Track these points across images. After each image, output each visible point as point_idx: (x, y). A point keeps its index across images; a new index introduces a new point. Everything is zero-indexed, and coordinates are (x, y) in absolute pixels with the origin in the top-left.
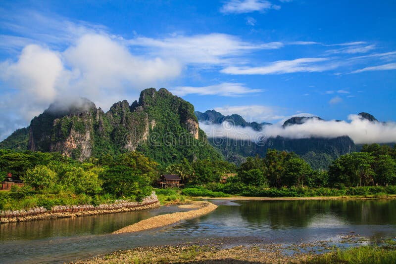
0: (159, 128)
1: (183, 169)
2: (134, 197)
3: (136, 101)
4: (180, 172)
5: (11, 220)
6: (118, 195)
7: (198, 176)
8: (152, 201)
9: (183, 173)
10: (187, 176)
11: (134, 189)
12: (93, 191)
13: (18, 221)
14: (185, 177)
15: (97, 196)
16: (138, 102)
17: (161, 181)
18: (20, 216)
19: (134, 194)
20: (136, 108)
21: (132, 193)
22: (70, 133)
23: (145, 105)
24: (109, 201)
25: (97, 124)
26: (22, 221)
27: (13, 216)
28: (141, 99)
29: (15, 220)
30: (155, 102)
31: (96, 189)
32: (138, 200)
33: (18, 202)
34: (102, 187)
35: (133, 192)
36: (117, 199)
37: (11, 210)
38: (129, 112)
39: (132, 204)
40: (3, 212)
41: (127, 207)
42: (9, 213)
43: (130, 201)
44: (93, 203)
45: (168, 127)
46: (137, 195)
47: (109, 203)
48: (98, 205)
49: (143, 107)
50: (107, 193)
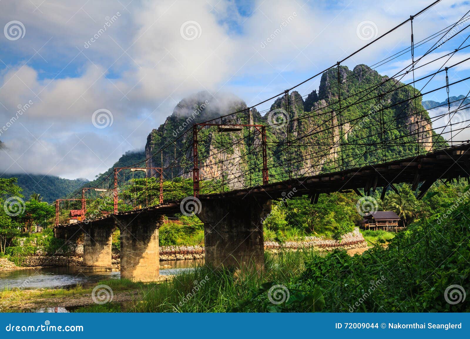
0: (357, 136)
1: (404, 202)
2: (330, 234)
3: (314, 92)
4: (397, 206)
5: (186, 256)
6: (309, 231)
7: (428, 211)
8: (355, 240)
9: (403, 209)
10: (410, 213)
11: (329, 222)
12: (275, 224)
13: (195, 259)
14: (407, 216)
15: (280, 232)
16: (317, 92)
17: (367, 223)
18: (196, 253)
19: (329, 230)
20: (316, 104)
21: (326, 229)
22: (208, 153)
23: (331, 98)
24: (296, 238)
25: (252, 136)
26: (198, 259)
27: (188, 253)
28: (322, 87)
29: (190, 256)
30: (348, 91)
31: (280, 222)
32: (336, 237)
33: (189, 237)
34: (286, 220)
35: (327, 227)
36: (307, 236)
37: (185, 245)
38: (303, 112)
39: (327, 242)
40: (177, 247)
41: (320, 246)
42: (183, 248)
43: (325, 239)
44: (277, 240)
45: (373, 133)
46: (333, 231)
47: (297, 240)
48: (284, 242)
49: (327, 102)
50: (293, 227)
